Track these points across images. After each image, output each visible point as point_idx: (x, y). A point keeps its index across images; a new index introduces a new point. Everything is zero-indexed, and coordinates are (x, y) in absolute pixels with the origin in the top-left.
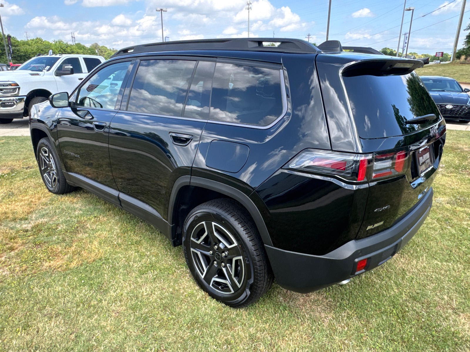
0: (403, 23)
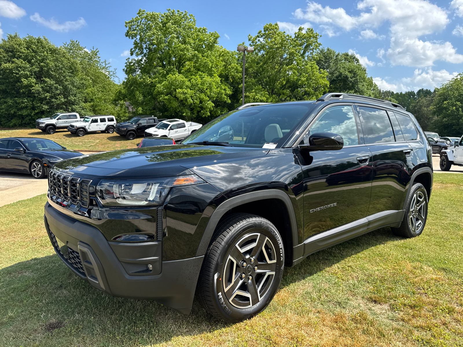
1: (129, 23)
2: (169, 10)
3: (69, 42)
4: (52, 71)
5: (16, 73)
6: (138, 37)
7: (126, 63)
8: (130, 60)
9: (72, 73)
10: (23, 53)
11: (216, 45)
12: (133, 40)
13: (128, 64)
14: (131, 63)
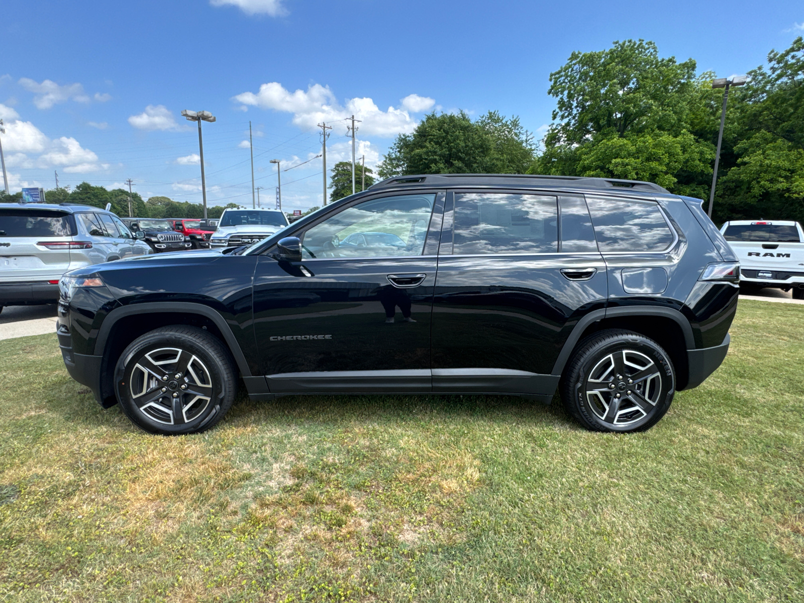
0: (254, 179)
1: (555, 75)
2: (616, 43)
3: (487, 114)
4: (461, 153)
5: (426, 159)
6: (566, 93)
7: (548, 131)
8: (554, 126)
9: (482, 152)
10: (434, 135)
11: (692, 81)
12: (558, 98)
13: (551, 132)
14: (555, 130)
